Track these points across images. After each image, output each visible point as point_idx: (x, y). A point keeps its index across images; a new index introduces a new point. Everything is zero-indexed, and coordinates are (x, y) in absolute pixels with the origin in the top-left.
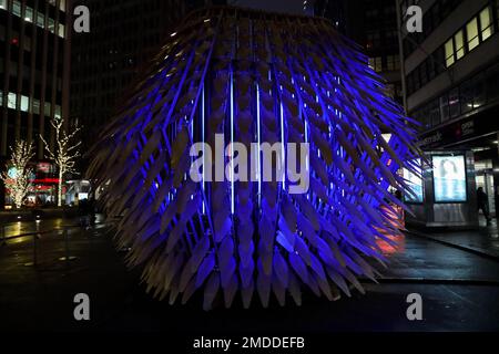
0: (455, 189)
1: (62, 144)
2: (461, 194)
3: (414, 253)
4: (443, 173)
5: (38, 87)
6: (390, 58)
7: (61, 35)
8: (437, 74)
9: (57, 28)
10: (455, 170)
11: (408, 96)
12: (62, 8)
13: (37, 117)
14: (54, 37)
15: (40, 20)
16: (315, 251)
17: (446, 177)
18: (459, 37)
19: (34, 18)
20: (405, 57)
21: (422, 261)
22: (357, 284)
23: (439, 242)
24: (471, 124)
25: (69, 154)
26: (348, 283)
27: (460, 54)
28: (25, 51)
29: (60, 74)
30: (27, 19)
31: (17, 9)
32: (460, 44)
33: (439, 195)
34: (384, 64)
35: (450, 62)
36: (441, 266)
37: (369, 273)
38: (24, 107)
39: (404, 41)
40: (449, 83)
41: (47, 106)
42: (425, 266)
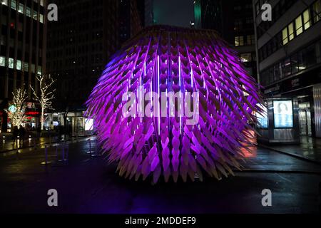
0: (287, 120)
1: (43, 90)
2: (290, 123)
3: (261, 157)
4: (280, 110)
5: (27, 55)
6: (248, 37)
7: (41, 21)
8: (277, 49)
9: (38, 17)
10: (287, 108)
11: (259, 62)
12: (42, 4)
13: (26, 74)
14: (36, 22)
15: (28, 12)
16: (209, 154)
17: (281, 113)
18: (291, 27)
19: (24, 10)
20: (258, 38)
21: (266, 161)
22: (231, 171)
23: (276, 151)
24: (297, 80)
25: (48, 97)
26: (227, 171)
27: (292, 37)
28: (19, 32)
29: (41, 47)
30: (20, 11)
31: (13, 5)
32: (291, 31)
33: (277, 123)
34: (245, 41)
35: (285, 42)
36: (276, 164)
37: (237, 165)
38: (19, 67)
39: (257, 28)
40: (285, 55)
41: (33, 66)
42: (267, 164)
